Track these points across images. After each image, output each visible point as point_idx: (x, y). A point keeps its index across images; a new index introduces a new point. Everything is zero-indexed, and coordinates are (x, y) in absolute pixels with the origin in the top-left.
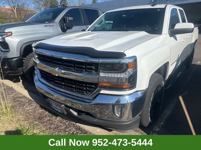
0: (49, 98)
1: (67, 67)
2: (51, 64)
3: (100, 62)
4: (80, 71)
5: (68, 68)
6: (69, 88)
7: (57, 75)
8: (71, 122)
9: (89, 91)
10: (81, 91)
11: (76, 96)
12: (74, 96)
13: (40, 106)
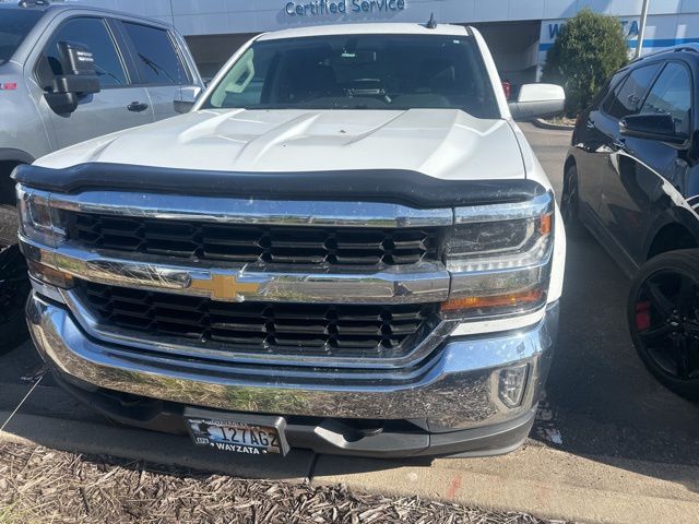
0: (188, 409)
1: (294, 259)
2: (188, 256)
3: (458, 221)
4: (364, 268)
5: (298, 263)
6: (300, 342)
7: (242, 299)
8: (288, 480)
9: (400, 338)
10: (361, 343)
11: (341, 369)
12: (332, 369)
13: (83, 459)
